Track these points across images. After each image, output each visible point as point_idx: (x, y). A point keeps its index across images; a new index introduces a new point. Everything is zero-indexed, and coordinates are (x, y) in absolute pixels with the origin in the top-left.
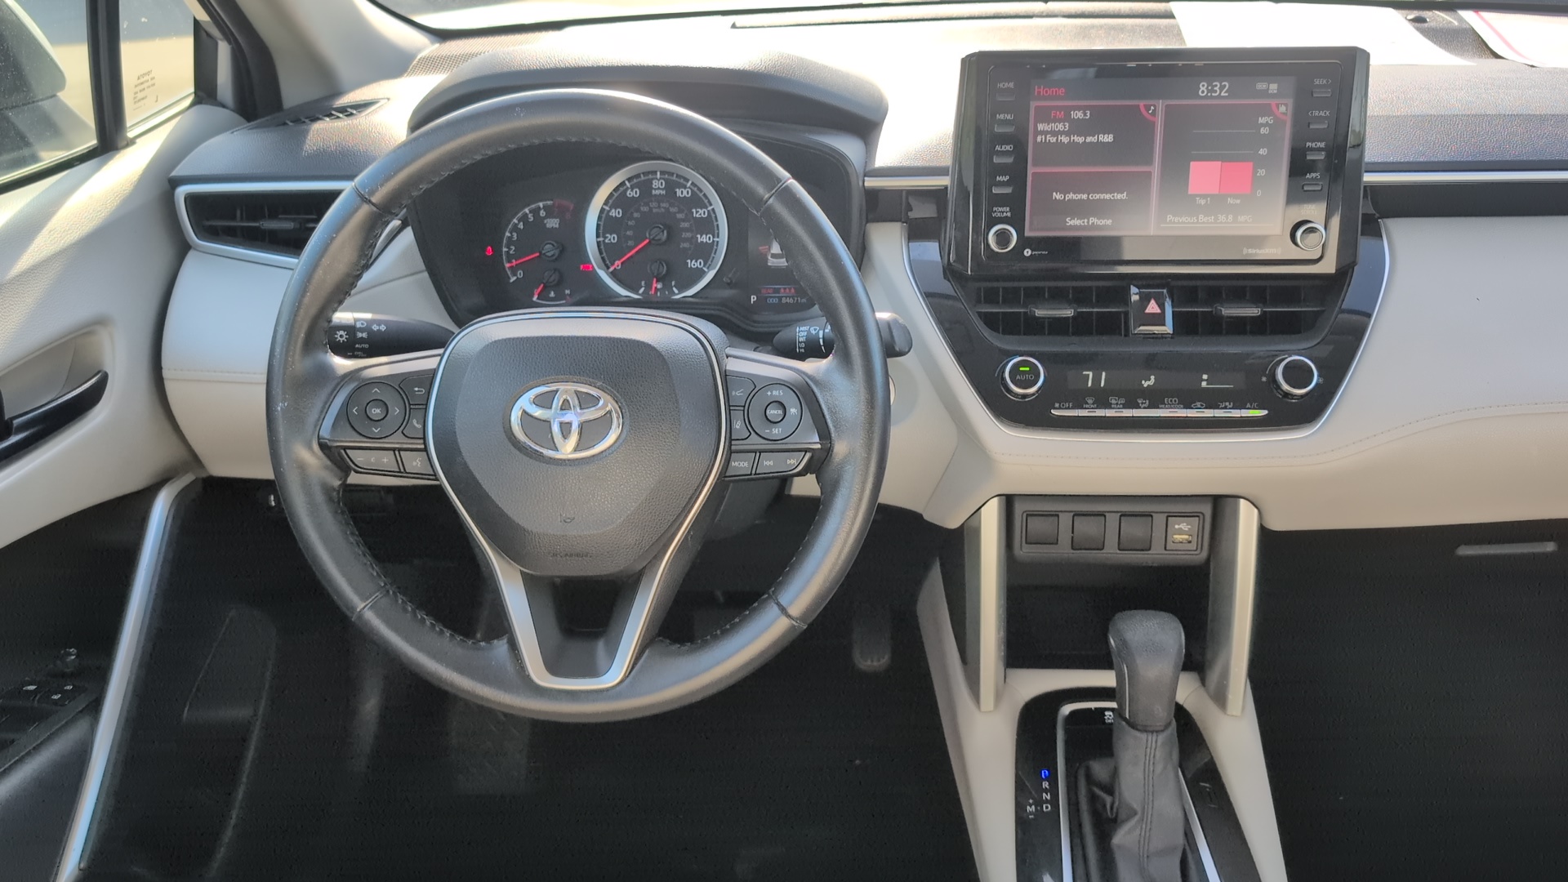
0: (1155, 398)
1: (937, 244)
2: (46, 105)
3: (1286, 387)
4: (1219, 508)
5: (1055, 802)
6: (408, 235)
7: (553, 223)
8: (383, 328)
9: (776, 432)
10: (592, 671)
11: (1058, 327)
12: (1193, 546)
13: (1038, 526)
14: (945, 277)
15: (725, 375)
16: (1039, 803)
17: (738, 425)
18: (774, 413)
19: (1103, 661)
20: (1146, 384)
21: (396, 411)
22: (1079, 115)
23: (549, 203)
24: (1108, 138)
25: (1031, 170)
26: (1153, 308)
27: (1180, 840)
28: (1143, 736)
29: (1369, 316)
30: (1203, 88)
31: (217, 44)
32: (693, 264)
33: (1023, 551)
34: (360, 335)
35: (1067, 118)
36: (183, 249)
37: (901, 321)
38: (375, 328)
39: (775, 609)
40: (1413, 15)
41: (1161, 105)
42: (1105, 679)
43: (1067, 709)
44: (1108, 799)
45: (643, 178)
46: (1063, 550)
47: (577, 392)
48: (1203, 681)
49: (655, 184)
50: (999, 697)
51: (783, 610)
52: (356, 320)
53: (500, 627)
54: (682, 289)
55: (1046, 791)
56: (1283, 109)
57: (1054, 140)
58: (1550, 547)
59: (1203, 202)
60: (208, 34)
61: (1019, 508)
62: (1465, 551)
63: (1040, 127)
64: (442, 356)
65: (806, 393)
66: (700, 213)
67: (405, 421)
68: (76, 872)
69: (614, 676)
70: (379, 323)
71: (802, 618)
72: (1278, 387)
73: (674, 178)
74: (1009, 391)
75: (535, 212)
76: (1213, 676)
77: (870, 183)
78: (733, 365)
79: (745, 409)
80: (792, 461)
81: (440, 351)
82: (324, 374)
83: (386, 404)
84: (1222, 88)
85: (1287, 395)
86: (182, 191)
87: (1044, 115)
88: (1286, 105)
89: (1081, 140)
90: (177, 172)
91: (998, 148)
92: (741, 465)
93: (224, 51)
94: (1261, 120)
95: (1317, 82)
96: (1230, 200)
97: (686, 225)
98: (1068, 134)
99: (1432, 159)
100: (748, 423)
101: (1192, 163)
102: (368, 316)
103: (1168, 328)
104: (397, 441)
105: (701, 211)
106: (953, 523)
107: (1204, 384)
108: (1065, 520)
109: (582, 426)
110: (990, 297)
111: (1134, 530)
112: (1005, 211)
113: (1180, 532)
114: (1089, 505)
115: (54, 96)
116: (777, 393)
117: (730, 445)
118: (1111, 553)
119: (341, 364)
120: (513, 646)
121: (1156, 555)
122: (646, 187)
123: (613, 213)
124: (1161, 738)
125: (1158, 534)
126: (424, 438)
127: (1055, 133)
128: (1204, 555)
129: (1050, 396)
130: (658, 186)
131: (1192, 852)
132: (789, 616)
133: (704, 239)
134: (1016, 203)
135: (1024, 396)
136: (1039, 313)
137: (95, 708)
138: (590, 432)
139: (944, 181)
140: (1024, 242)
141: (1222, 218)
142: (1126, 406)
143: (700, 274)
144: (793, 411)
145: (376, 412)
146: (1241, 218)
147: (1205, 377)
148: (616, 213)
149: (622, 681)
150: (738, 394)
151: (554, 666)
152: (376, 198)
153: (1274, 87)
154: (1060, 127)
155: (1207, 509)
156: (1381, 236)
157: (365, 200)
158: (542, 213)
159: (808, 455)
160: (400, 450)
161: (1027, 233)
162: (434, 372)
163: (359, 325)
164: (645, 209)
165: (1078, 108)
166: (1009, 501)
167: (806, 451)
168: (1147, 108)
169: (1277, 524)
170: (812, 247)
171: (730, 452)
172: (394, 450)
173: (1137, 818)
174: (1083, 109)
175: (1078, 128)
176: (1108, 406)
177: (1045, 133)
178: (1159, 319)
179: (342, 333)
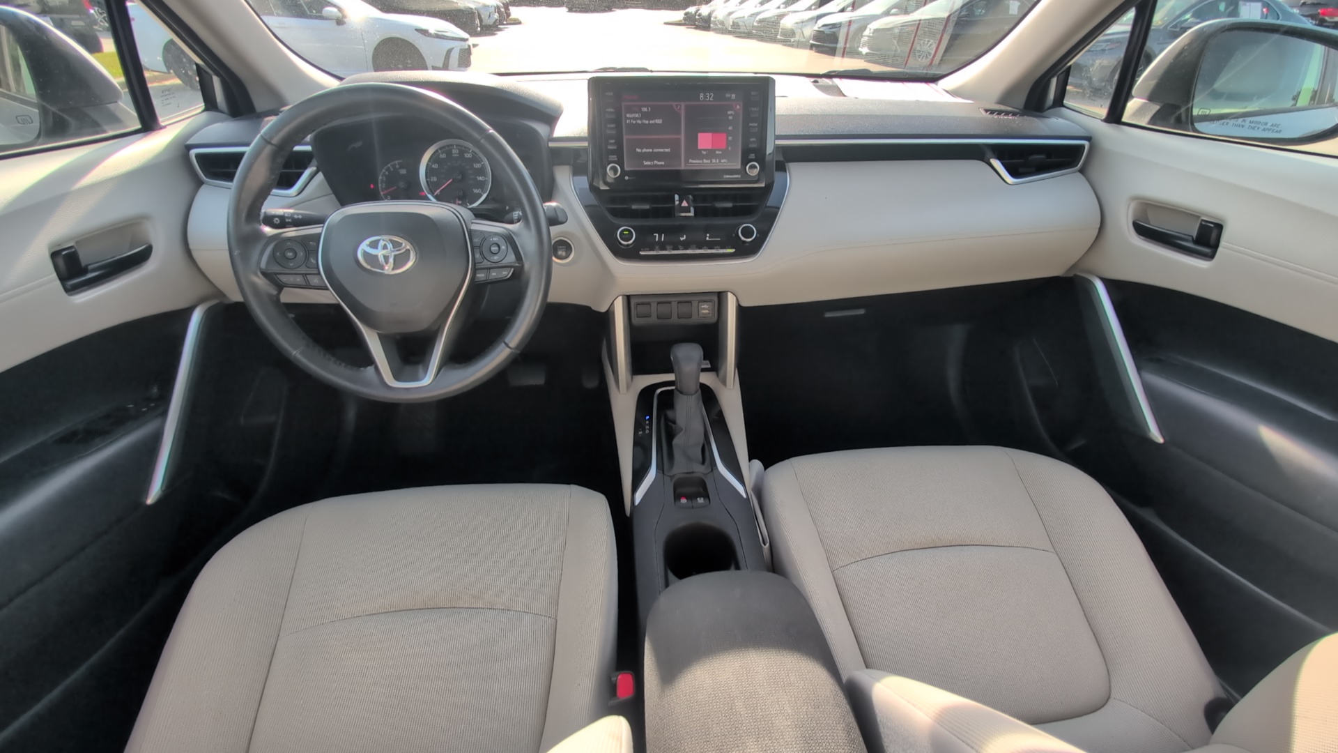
0: (686, 245)
1: (586, 178)
2: (111, 106)
3: (743, 238)
4: (720, 296)
5: (651, 430)
6: (320, 176)
7: (403, 172)
8: (300, 217)
9: (496, 258)
10: (416, 379)
11: (644, 214)
12: (710, 315)
13: (642, 309)
14: (591, 191)
15: (470, 232)
16: (644, 430)
17: (477, 256)
18: (494, 249)
19: (669, 370)
20: (682, 239)
21: (301, 254)
22: (645, 109)
23: (400, 161)
24: (659, 121)
25: (625, 137)
26: (685, 204)
27: (702, 439)
28: (686, 396)
29: (779, 208)
30: (702, 96)
31: (212, 77)
32: (476, 191)
33: (636, 321)
34: (287, 220)
35: (640, 111)
36: (199, 183)
37: (561, 206)
38: (296, 217)
39: (503, 345)
40: (813, 80)
41: (683, 105)
42: (670, 377)
43: (659, 391)
44: (674, 426)
45: (447, 148)
46: (653, 320)
47: (390, 240)
48: (718, 376)
49: (454, 151)
50: (628, 387)
51: (507, 345)
52: (284, 213)
53: (368, 360)
54: (471, 204)
55: (647, 425)
56: (738, 107)
57: (634, 122)
58: (862, 312)
59: (704, 153)
60: (206, 72)
61: (633, 302)
62: (828, 315)
63: (628, 115)
64: (323, 227)
65: (510, 239)
66: (477, 166)
67: (307, 258)
68: (160, 493)
69: (427, 380)
70: (298, 214)
71: (517, 348)
72: (740, 238)
73: (463, 148)
74: (620, 243)
75: (394, 166)
76: (721, 373)
77: (551, 145)
78: (474, 227)
79: (480, 247)
80: (504, 273)
81: (322, 225)
82: (259, 235)
83: (293, 249)
84: (710, 97)
85: (744, 242)
86: (193, 152)
87: (630, 110)
88: (739, 105)
89: (647, 122)
90: (190, 142)
91: (608, 126)
92: (481, 276)
93: (216, 82)
94: (729, 113)
95: (753, 93)
96: (717, 152)
97: (470, 172)
98: (641, 119)
99: (807, 133)
100: (482, 254)
101: (699, 135)
102: (291, 211)
103: (692, 214)
104: (303, 270)
105: (478, 165)
106: (603, 309)
107: (707, 238)
108: (654, 306)
109: (396, 257)
110: (613, 200)
111: (684, 309)
112: (614, 158)
113: (704, 309)
114: (664, 298)
115: (116, 102)
116: (495, 239)
117: (475, 266)
118: (674, 319)
119: (268, 230)
120: (377, 369)
121: (695, 320)
122: (449, 153)
123: (434, 166)
124: (693, 397)
125: (694, 310)
126: (318, 268)
127: (635, 119)
128: (715, 319)
129: (639, 245)
130: (455, 152)
131: (707, 444)
132: (509, 347)
133: (480, 178)
134: (619, 152)
135: (628, 245)
136: (634, 207)
137: (165, 414)
138: (400, 260)
139: (586, 144)
140: (624, 173)
141: (714, 161)
142: (674, 249)
143: (480, 196)
144: (503, 247)
145: (290, 254)
146: (723, 161)
147: (708, 235)
148: (435, 166)
149: (431, 383)
150: (476, 240)
151: (397, 376)
152: (275, 141)
153: (733, 96)
154: (637, 115)
155: (715, 298)
156: (786, 171)
157: (268, 142)
158: (397, 166)
159: (512, 270)
160: (306, 274)
161: (626, 169)
162: (320, 234)
163: (286, 215)
164: (449, 164)
165: (645, 106)
166: (628, 299)
167: (511, 267)
168: (677, 106)
169: (745, 304)
170: (505, 165)
171: (475, 270)
172: (302, 274)
173: (682, 432)
174: (647, 106)
175: (645, 116)
176: (665, 249)
177: (630, 119)
178: (688, 211)
179: (277, 219)
